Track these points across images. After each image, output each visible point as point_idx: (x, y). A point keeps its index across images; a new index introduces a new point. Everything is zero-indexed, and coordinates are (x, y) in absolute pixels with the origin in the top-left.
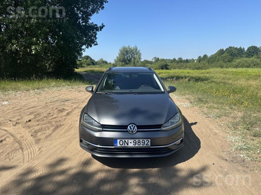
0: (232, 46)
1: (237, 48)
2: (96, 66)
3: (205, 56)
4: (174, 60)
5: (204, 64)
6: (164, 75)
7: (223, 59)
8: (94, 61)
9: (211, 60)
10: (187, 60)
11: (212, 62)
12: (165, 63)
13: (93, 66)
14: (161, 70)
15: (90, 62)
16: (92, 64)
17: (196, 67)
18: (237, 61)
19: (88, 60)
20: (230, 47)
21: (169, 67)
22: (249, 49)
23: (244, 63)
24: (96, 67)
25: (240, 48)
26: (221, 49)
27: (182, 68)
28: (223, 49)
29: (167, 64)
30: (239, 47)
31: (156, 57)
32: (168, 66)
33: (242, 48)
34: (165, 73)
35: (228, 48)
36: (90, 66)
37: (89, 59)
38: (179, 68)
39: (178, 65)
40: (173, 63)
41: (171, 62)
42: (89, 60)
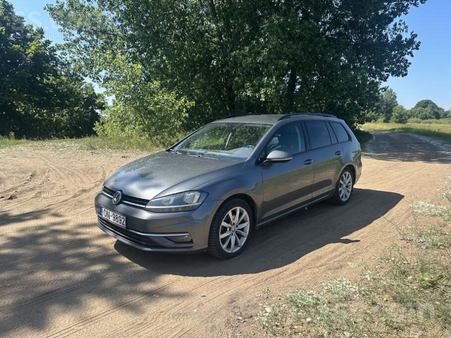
2: (441, 120)
8: (440, 112)
13: (435, 120)
15: (430, 113)
16: (433, 117)
19: (426, 109)
24: (441, 123)
36: (426, 120)
37: (428, 107)
42: (428, 109)
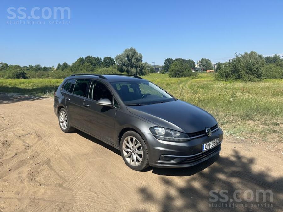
0: (91, 56)
1: (95, 58)
3: (65, 64)
4: (31, 67)
5: (68, 73)
6: (27, 85)
7: (86, 68)
9: (74, 69)
10: (45, 68)
11: (75, 70)
12: (21, 71)
14: (17, 79)
17: (60, 75)
18: (99, 70)
20: (89, 57)
21: (27, 76)
22: (105, 59)
23: (105, 73)
25: (98, 58)
26: (81, 58)
27: (43, 76)
28: (82, 58)
29: (24, 72)
30: (96, 57)
31: (2, 63)
32: (26, 74)
33: (99, 58)
34: (29, 83)
35: (86, 57)
38: (39, 77)
39: (37, 74)
40: (30, 71)
41: (28, 70)
